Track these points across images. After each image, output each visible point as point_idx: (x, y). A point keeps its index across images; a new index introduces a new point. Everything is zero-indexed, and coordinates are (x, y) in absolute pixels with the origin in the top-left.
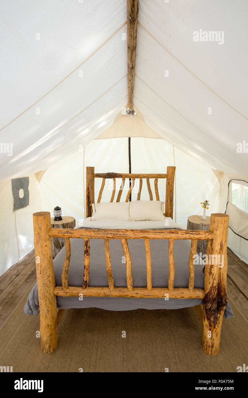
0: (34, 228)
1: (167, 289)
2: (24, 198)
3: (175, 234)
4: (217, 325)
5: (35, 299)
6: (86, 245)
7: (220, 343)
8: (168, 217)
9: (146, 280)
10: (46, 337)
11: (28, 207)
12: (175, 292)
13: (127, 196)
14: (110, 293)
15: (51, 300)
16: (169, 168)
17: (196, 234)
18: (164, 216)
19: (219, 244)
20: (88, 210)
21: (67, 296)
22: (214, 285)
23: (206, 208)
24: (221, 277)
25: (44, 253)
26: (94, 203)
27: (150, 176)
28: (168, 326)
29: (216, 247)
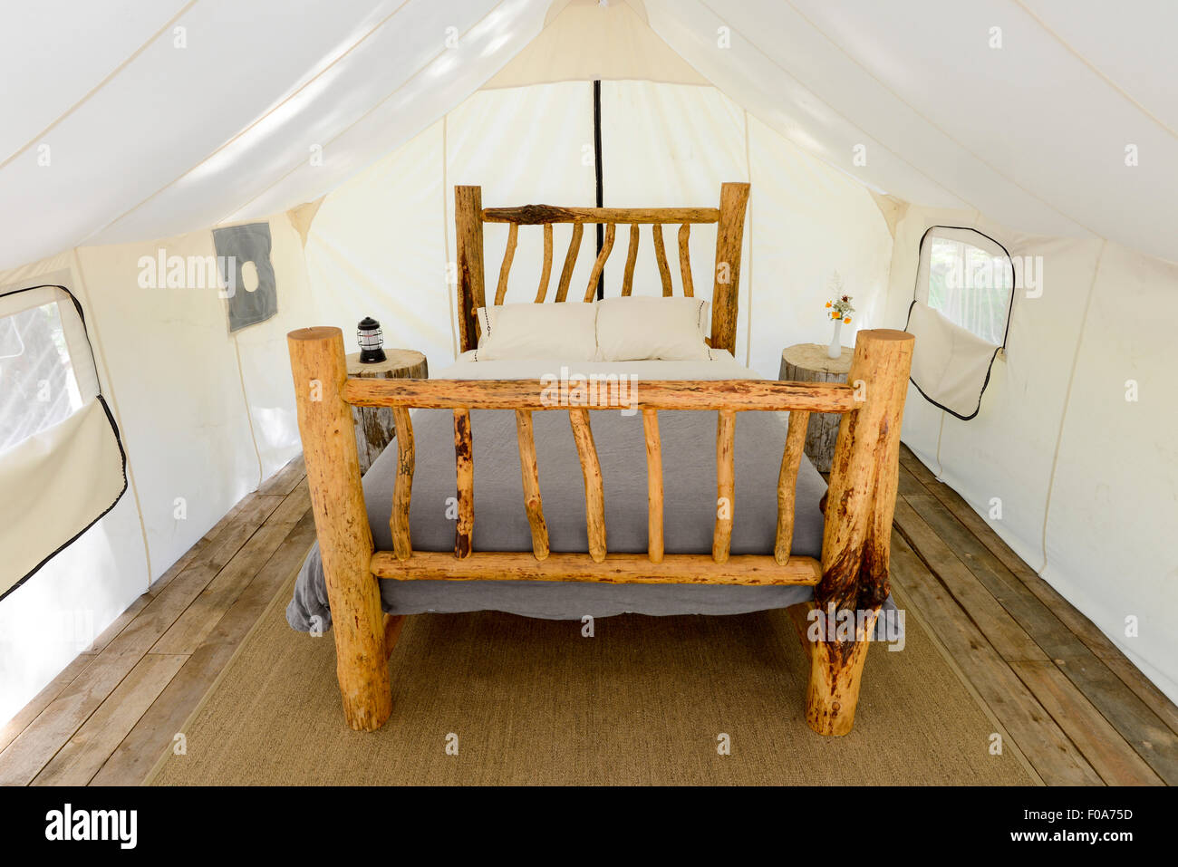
0: (294, 377)
1: (708, 557)
2: (259, 291)
3: (737, 395)
4: (851, 656)
5: (316, 587)
6: (459, 431)
7: (858, 706)
8: (720, 348)
9: (646, 532)
10: (357, 690)
11: (275, 320)
12: (733, 566)
13: (590, 284)
14: (536, 570)
15: (362, 589)
16: (726, 188)
17: (805, 394)
18: (707, 347)
19: (878, 425)
20: (467, 329)
21: (409, 578)
22: (853, 547)
23: (844, 319)
24: (874, 523)
25: (333, 454)
26: (483, 304)
27: (663, 217)
28: (708, 660)
29: (865, 435)
